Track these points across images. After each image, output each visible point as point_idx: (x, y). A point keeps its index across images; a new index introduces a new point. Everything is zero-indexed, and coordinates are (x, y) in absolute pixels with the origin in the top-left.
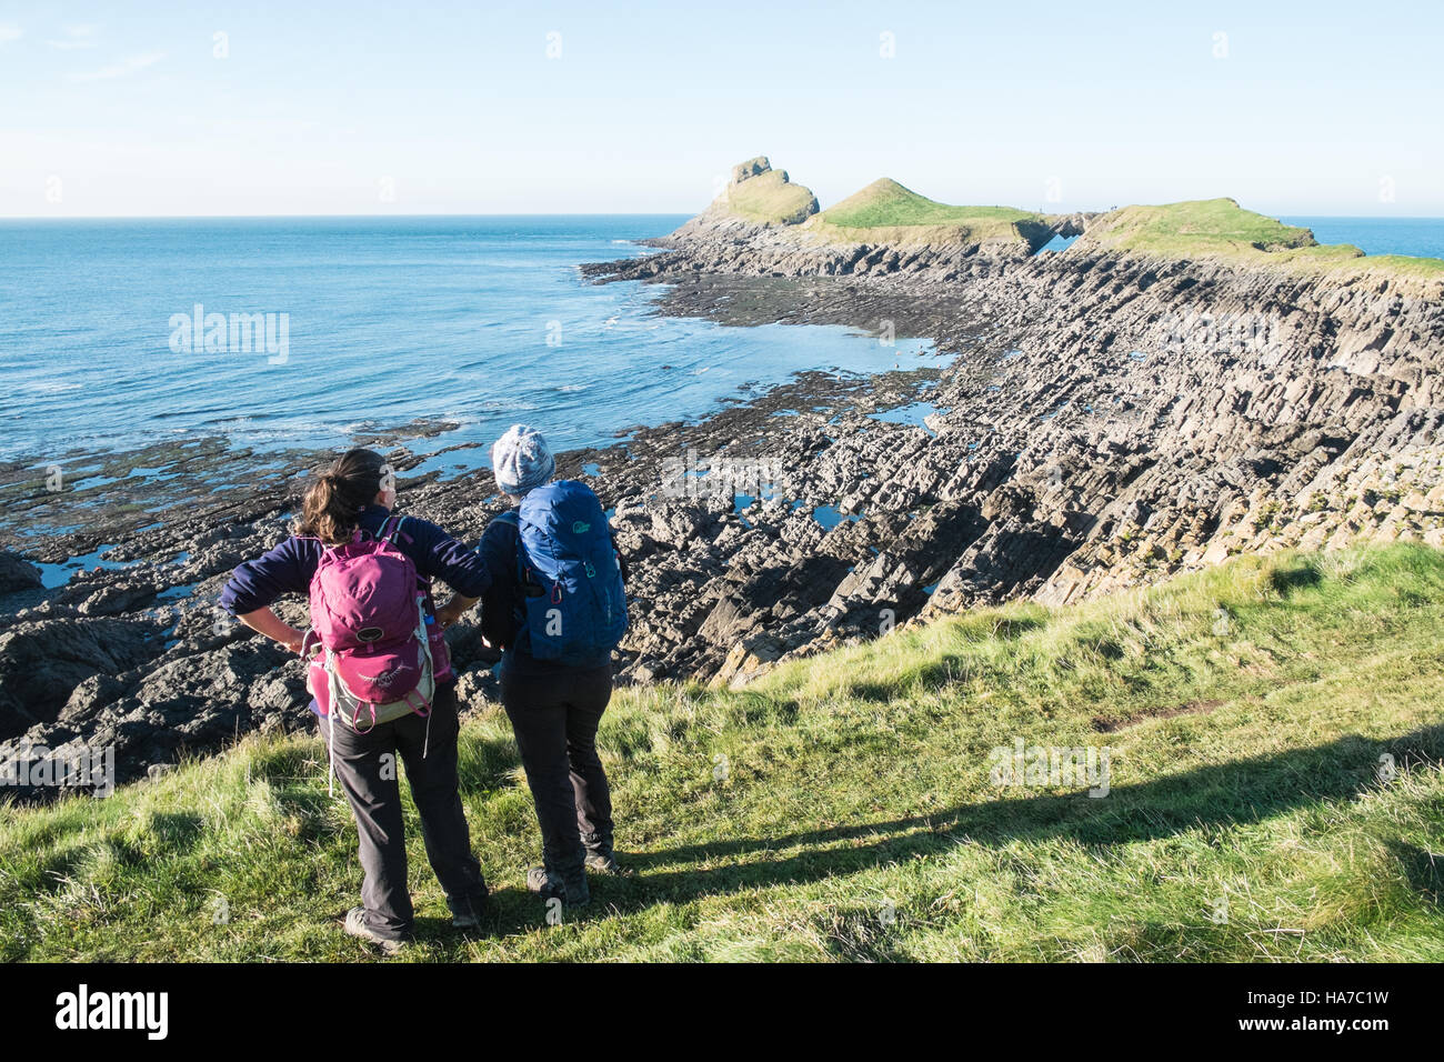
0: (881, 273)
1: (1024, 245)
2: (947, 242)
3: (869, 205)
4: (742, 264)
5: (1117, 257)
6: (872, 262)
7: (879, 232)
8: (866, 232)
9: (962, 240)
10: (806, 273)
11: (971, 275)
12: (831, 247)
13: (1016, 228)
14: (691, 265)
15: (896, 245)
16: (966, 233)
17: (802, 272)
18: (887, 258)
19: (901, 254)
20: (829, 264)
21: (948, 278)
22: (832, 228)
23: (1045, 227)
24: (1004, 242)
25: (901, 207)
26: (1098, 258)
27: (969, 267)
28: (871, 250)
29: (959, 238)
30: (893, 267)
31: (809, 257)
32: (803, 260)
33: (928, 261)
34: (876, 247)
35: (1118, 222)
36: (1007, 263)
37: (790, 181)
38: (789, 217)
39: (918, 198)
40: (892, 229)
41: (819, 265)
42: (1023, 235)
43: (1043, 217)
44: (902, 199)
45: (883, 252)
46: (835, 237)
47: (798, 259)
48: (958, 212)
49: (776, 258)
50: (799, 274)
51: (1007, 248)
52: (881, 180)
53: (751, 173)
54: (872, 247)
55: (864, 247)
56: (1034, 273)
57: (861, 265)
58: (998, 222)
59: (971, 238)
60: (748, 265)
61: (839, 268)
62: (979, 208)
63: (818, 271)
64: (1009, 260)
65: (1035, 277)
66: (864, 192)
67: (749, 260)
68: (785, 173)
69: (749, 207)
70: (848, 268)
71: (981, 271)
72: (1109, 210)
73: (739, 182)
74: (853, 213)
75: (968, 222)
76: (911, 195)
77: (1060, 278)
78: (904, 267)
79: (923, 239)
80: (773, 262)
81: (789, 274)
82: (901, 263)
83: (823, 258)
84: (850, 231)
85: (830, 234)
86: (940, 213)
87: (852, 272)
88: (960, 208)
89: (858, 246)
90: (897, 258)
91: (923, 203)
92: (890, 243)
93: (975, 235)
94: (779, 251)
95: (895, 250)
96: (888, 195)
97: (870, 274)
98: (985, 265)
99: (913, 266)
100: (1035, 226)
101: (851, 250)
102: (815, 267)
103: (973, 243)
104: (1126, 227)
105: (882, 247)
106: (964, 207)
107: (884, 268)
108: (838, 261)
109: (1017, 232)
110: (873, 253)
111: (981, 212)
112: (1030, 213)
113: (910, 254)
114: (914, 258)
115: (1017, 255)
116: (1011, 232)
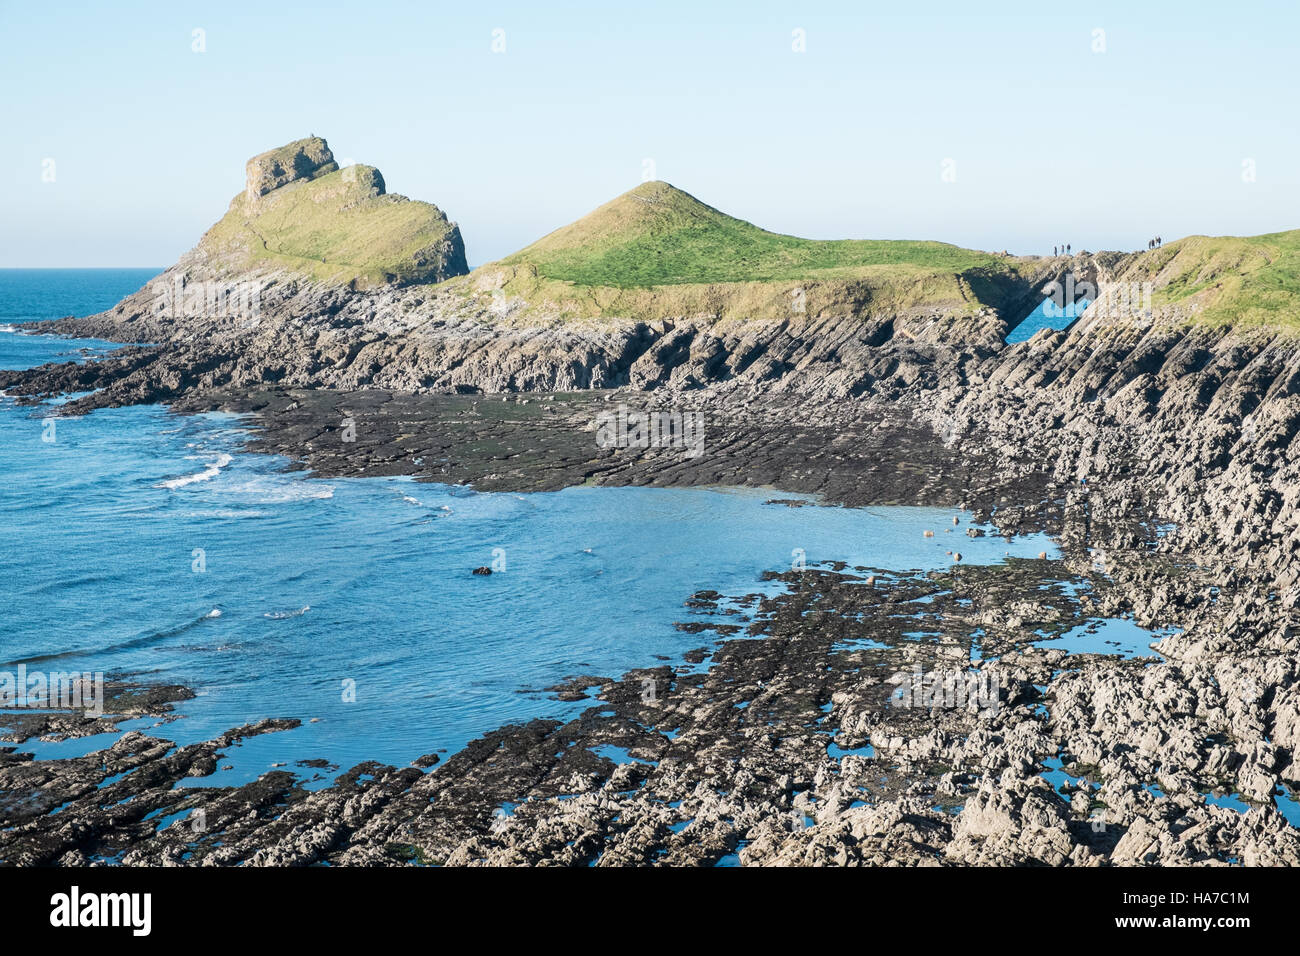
0: (693, 384)
1: (991, 321)
2: (825, 315)
3: (629, 239)
4: (376, 368)
5: (1208, 339)
6: (672, 357)
7: (671, 297)
8: (642, 297)
9: (856, 312)
10: (528, 385)
11: (901, 383)
12: (569, 327)
13: (966, 286)
14: (256, 371)
15: (712, 323)
16: (863, 296)
17: (519, 383)
18: (698, 349)
19: (728, 341)
20: (576, 364)
21: (856, 390)
22: (562, 288)
23: (1021, 283)
24: (947, 316)
25: (702, 244)
26: (1169, 344)
27: (893, 366)
28: (658, 335)
29: (849, 307)
30: (717, 368)
31: (529, 349)
32: (516, 355)
33: (789, 356)
34: (668, 328)
35: (1173, 271)
36: (965, 357)
37: (389, 190)
38: (400, 267)
39: (732, 225)
40: (699, 290)
41: (554, 368)
42: (982, 300)
43: (1013, 263)
44: (699, 226)
45: (685, 340)
46: (570, 306)
47: (504, 355)
48: (828, 253)
49: (452, 354)
50: (512, 385)
51: (956, 326)
52: (647, 187)
53: (291, 173)
54: (657, 326)
55: (642, 329)
56: (1038, 377)
57: (645, 364)
58: (926, 272)
59: (873, 307)
60: (391, 370)
61: (597, 373)
62: (874, 245)
63: (552, 380)
64: (970, 350)
65: (1042, 384)
66: (613, 211)
67: (390, 360)
68: (377, 174)
69: (302, 247)
70: (617, 373)
71: (922, 375)
72: (1146, 249)
73: (265, 192)
74: (598, 255)
75: (863, 272)
76: (719, 219)
77: (1103, 384)
78: (741, 368)
79: (773, 310)
80: (446, 363)
81: (489, 387)
82: (732, 361)
83: (559, 353)
84: (606, 295)
85: (560, 300)
86: (792, 256)
87: (627, 381)
88: (830, 244)
89: (630, 325)
90: (720, 351)
91: (747, 234)
92: (699, 319)
93: (881, 300)
94: (453, 339)
95: (713, 333)
96: (669, 219)
97: (671, 383)
98: (924, 360)
99: (758, 367)
100: (1001, 280)
101: (617, 335)
102: (545, 371)
103: (879, 318)
104: (1193, 283)
105: (682, 326)
106: (839, 243)
107: (698, 372)
108: (595, 356)
109: (969, 294)
110: (668, 339)
111: (877, 251)
112: (982, 256)
113: (748, 342)
114: (758, 351)
115: (981, 341)
116: (956, 294)
